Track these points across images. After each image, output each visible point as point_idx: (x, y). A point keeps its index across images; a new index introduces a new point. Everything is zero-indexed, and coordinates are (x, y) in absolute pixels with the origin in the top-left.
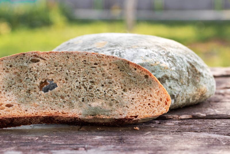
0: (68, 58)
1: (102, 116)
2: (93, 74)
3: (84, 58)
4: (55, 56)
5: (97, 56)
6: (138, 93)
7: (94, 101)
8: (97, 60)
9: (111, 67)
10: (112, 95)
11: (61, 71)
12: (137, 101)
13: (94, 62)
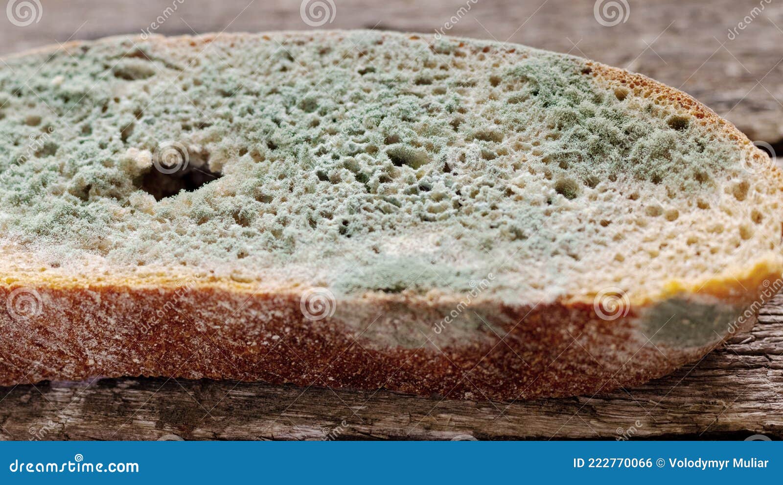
0: (291, 59)
1: (434, 291)
2: (404, 119)
3: (366, 57)
4: (229, 54)
5: (432, 47)
6: (633, 197)
7: (400, 233)
8: (427, 64)
9: (498, 89)
10: (494, 208)
11: (250, 111)
12: (625, 231)
13: (415, 75)
